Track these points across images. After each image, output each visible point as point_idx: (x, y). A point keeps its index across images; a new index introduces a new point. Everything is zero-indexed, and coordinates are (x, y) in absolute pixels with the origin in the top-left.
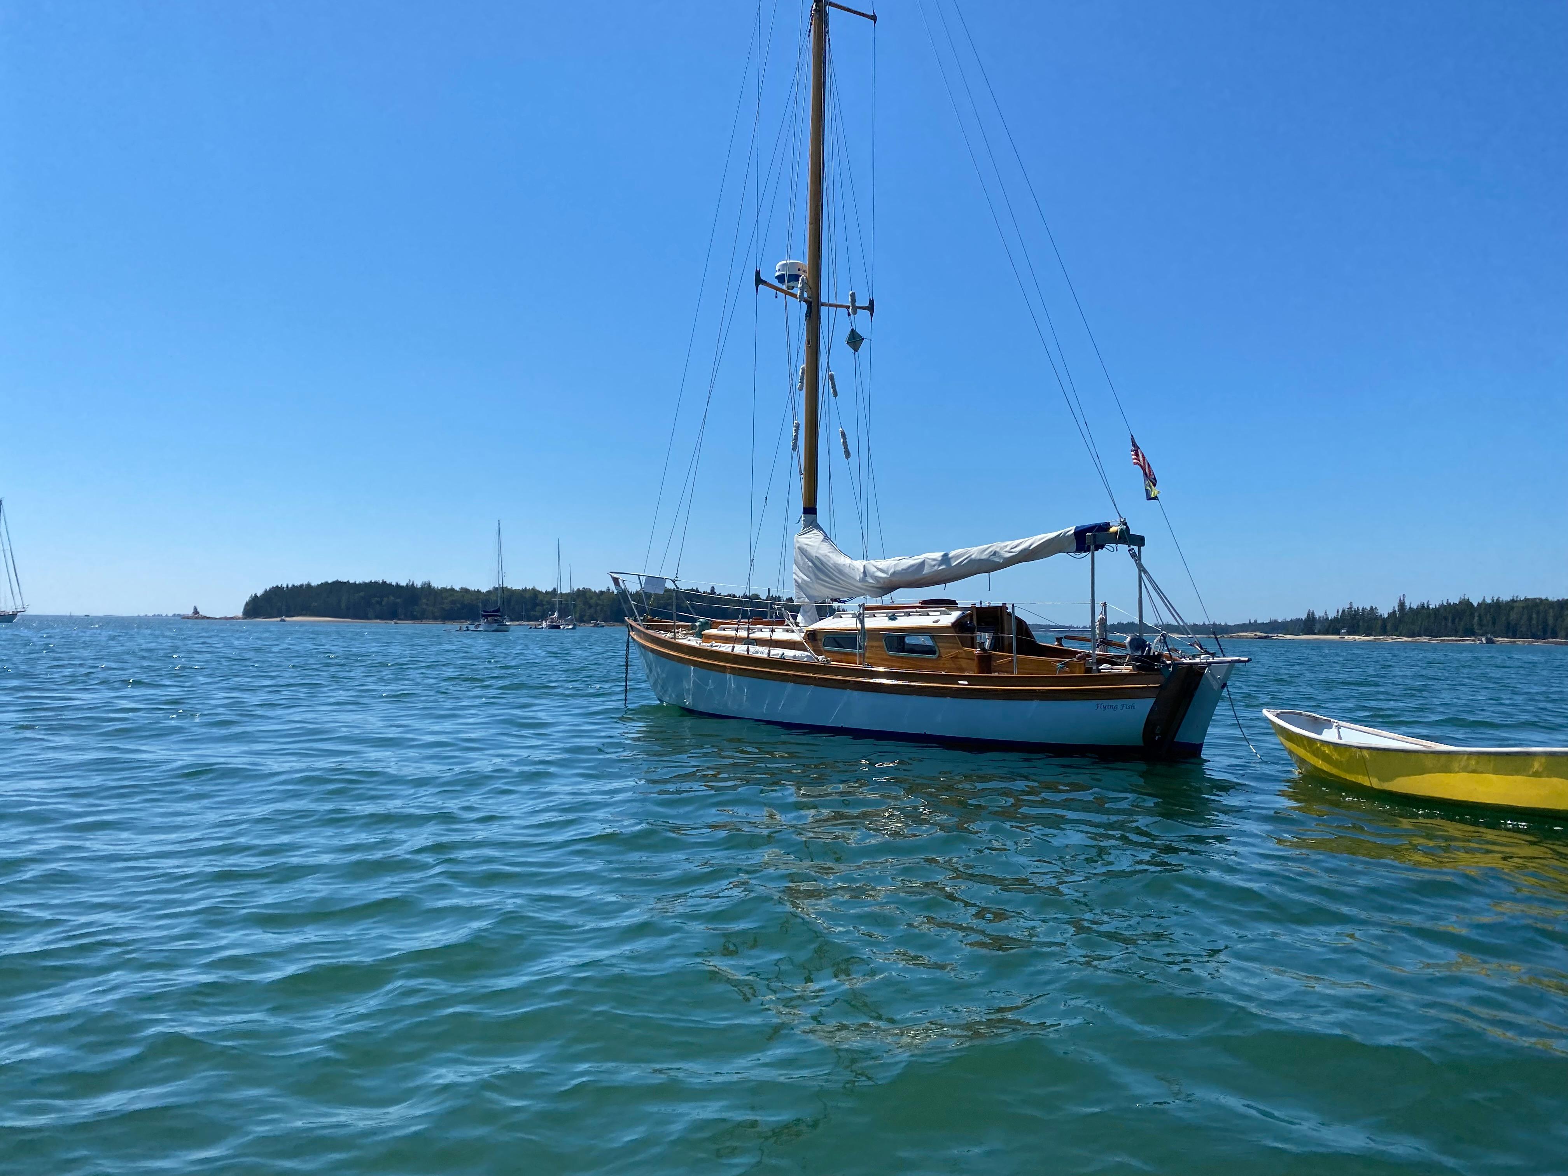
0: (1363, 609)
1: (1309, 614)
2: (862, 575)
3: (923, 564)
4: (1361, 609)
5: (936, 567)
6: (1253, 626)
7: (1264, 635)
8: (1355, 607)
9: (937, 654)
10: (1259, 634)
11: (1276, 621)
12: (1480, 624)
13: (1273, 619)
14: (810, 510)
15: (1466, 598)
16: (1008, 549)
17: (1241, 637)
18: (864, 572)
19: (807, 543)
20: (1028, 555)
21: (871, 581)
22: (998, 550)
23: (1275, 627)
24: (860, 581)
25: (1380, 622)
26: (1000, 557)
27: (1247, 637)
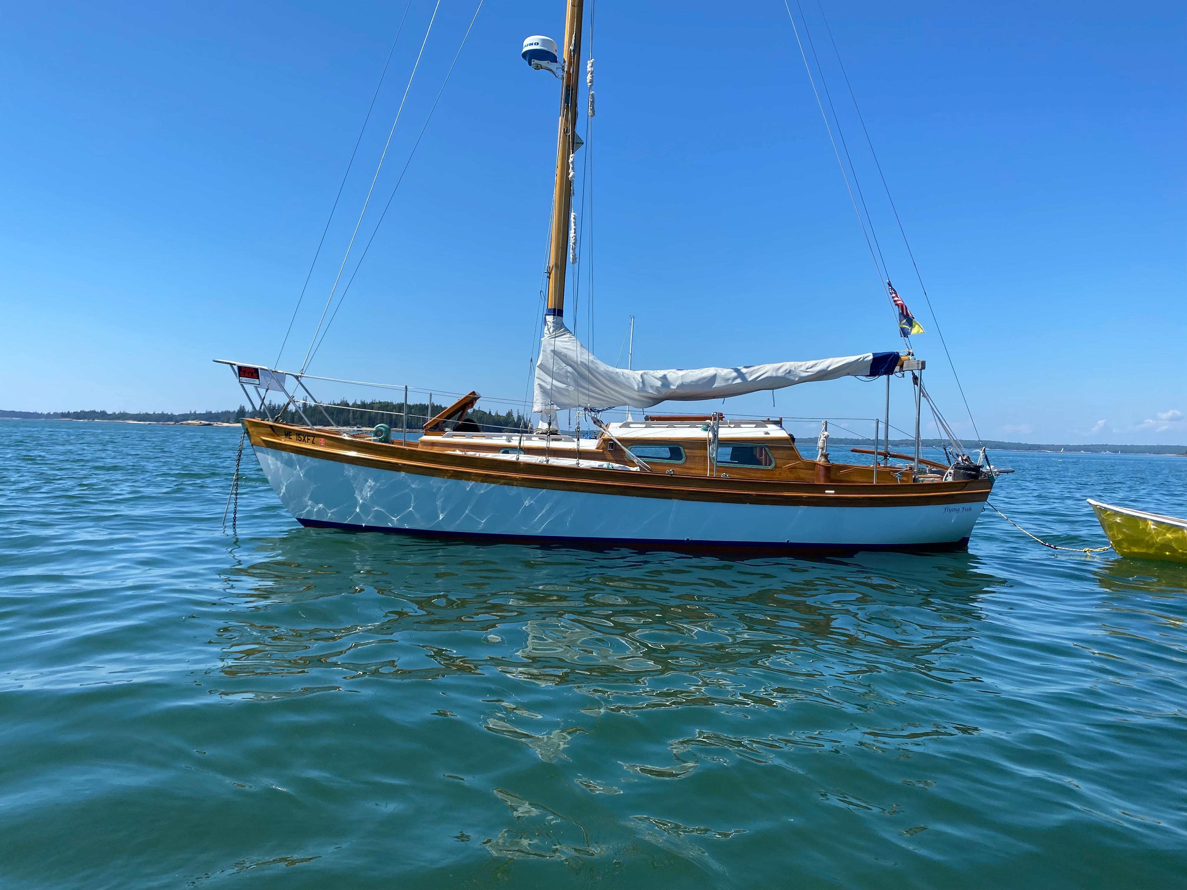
0: (279, 406)
1: (241, 408)
2: (641, 385)
3: (714, 378)
4: (277, 405)
5: (730, 382)
6: (195, 416)
7: (207, 423)
8: (273, 404)
9: (773, 465)
10: (203, 422)
11: (210, 413)
12: (354, 418)
13: (209, 410)
14: (558, 312)
15: (345, 400)
16: (803, 368)
17: (188, 424)
18: (643, 382)
19: (567, 347)
20: (824, 375)
21: (651, 391)
22: (793, 369)
23: (210, 417)
24: (638, 391)
25: (290, 415)
26: (795, 376)
27: (193, 424)
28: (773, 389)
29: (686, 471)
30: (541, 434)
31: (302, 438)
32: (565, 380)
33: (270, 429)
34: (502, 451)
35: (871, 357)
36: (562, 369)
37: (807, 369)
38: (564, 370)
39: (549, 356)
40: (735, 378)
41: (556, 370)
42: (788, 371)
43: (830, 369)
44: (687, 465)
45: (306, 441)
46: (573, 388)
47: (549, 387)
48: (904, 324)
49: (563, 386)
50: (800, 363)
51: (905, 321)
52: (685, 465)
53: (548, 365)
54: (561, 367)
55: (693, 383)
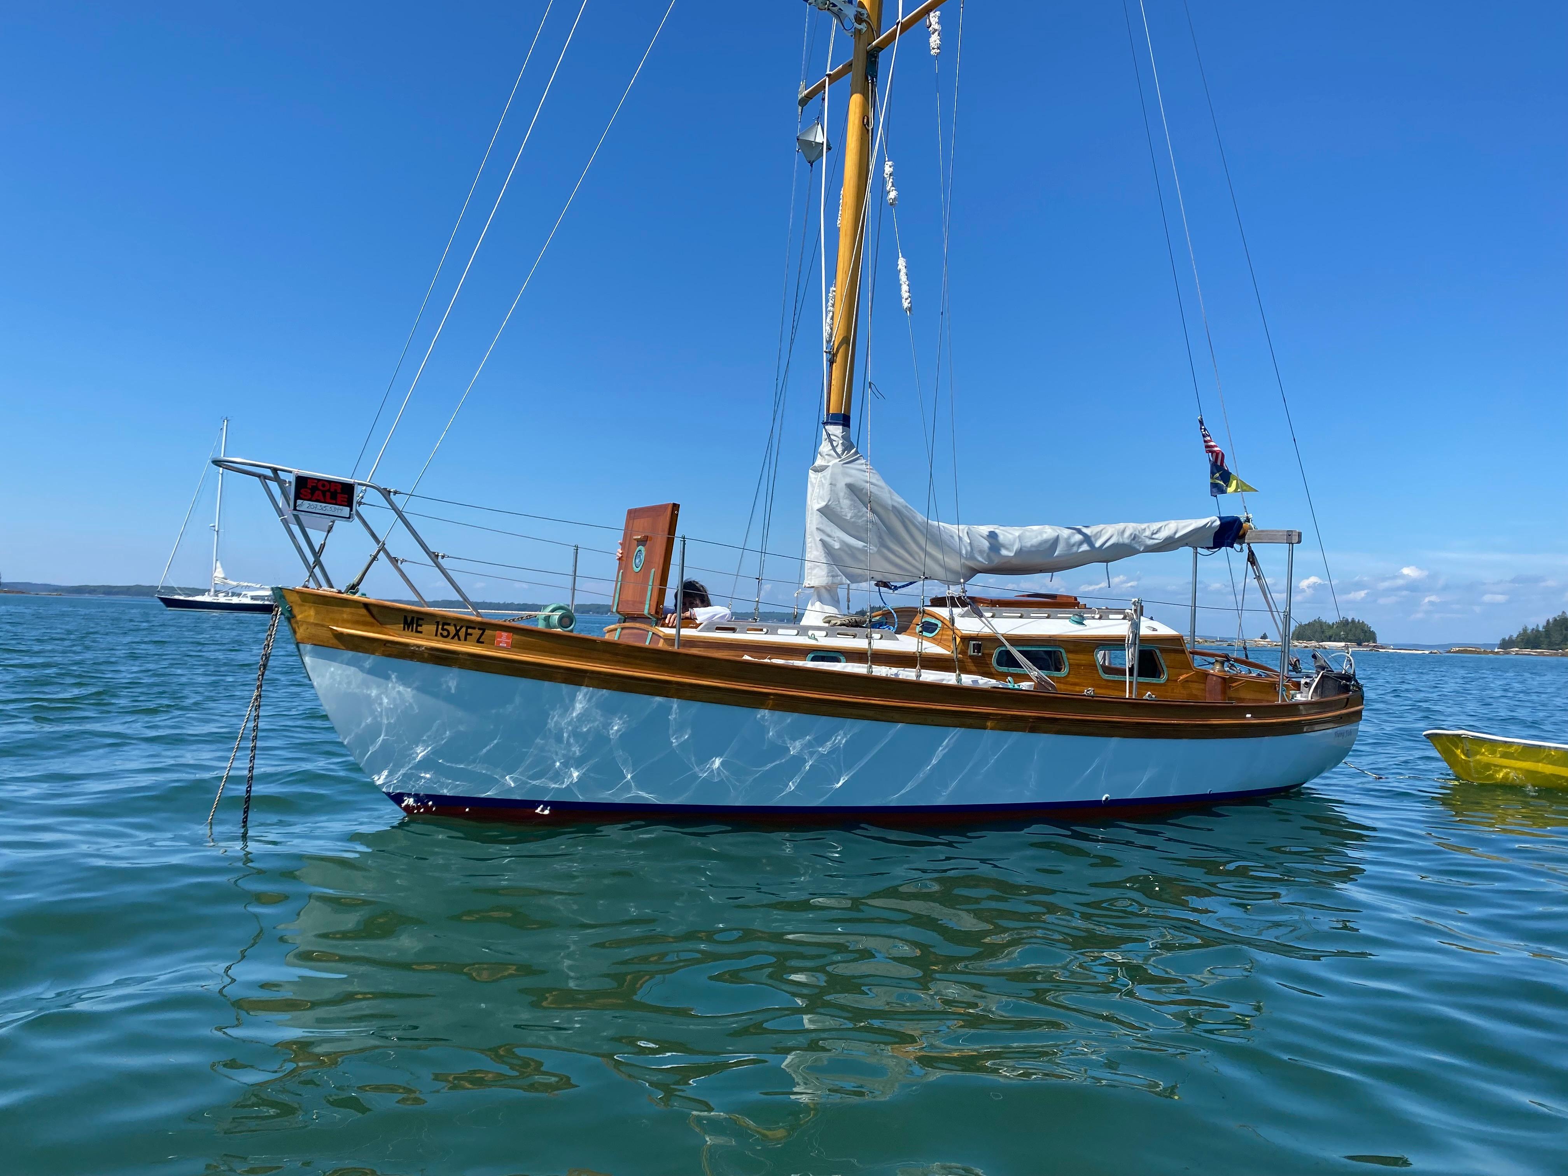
9: (1165, 677)
16: (1149, 533)
22: (1138, 533)
26: (1140, 543)
28: (1107, 562)
29: (1070, 688)
30: (841, 625)
31: (452, 629)
32: (864, 535)
33: (364, 611)
34: (811, 656)
35: (1218, 523)
36: (862, 516)
37: (1153, 534)
38: (864, 519)
39: (842, 494)
40: (1080, 544)
41: (851, 518)
42: (1133, 536)
43: (1177, 536)
44: (1071, 679)
45: (462, 638)
46: (875, 549)
47: (837, 546)
48: (1217, 478)
49: (860, 544)
50: (1144, 526)
51: (1218, 475)
52: (1068, 679)
53: (839, 509)
54: (860, 514)
55: (1033, 549)
